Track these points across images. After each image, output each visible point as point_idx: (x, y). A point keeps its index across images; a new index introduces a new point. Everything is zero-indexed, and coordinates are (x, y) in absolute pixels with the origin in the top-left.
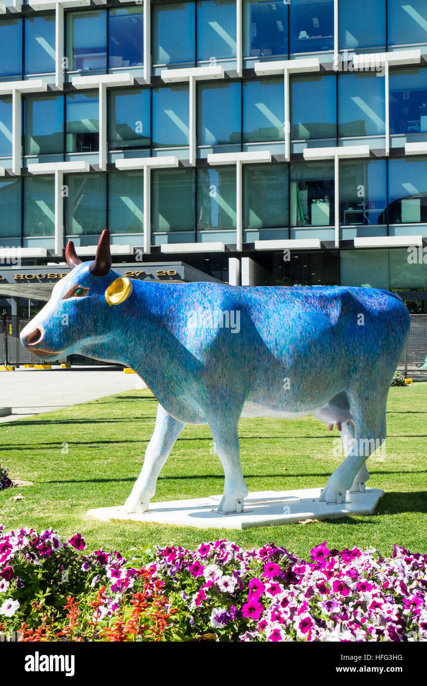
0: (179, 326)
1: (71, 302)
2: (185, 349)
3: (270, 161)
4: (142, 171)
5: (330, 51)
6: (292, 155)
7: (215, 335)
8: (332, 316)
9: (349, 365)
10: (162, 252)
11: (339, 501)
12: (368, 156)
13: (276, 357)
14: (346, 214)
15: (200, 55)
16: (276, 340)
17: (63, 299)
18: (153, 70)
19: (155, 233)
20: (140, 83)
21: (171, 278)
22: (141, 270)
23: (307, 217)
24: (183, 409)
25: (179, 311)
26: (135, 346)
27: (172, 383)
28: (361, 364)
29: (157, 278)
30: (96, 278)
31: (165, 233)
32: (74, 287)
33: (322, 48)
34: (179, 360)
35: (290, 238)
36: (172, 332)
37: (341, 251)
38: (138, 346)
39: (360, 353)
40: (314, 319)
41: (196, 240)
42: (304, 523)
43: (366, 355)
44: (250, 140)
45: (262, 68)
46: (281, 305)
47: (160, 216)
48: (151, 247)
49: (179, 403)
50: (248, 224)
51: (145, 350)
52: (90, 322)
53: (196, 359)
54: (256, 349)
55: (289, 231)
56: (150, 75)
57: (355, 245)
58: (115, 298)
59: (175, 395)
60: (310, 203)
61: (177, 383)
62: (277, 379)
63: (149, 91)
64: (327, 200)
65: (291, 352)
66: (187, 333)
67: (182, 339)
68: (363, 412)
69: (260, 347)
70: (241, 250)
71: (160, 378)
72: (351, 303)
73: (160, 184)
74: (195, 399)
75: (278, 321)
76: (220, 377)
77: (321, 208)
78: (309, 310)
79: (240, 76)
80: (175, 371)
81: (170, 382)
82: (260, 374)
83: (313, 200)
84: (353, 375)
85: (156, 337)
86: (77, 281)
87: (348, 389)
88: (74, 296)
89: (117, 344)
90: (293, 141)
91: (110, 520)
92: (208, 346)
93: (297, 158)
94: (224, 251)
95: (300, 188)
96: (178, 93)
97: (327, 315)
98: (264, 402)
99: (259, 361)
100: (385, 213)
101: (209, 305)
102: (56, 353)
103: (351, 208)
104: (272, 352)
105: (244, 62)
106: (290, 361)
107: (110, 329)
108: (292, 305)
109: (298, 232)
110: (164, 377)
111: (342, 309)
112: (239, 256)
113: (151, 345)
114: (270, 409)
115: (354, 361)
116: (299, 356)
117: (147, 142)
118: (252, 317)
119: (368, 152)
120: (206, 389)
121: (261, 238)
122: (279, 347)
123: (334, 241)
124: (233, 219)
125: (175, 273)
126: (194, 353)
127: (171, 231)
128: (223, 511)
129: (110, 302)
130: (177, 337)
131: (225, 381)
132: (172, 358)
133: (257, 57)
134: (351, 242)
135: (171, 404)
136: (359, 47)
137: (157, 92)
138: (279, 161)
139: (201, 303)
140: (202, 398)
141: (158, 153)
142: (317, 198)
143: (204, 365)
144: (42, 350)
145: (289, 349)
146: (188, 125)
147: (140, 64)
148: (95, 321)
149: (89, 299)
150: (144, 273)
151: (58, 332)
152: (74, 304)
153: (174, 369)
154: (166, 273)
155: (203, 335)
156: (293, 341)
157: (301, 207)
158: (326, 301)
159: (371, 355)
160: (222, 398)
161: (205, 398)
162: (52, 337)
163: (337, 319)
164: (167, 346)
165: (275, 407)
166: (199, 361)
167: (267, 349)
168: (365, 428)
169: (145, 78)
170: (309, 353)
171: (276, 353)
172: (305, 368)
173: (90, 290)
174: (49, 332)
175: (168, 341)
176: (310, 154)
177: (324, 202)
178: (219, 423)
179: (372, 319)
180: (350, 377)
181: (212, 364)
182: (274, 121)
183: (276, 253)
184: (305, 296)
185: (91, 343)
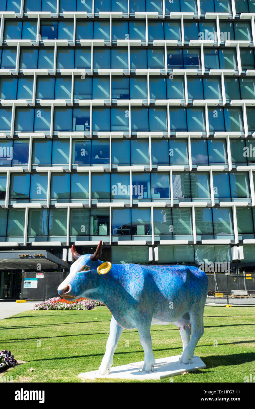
0: (126, 284)
1: (83, 273)
2: (129, 294)
3: (82, 207)
4: (25, 209)
5: (108, 164)
6: (92, 205)
7: (142, 288)
8: (183, 279)
9: (191, 300)
10: (32, 245)
11: (189, 363)
12: (123, 207)
13: (165, 297)
14: (114, 231)
15: (53, 162)
16: (165, 289)
17: (79, 271)
18: (32, 166)
19: (29, 237)
20: (26, 172)
21: (41, 258)
22: (27, 254)
23: (97, 231)
24: (126, 322)
25: (126, 277)
26: (107, 293)
27: (122, 310)
28: (195, 300)
29: (34, 258)
30: (93, 262)
31: (34, 237)
32: (84, 266)
33: (105, 163)
34: (126, 299)
35: (90, 240)
36: (123, 287)
37: (112, 246)
38: (109, 293)
39: (195, 295)
40: (177, 280)
41: (48, 240)
42: (183, 374)
43: (197, 295)
44: (74, 198)
45: (80, 169)
46: (164, 274)
47: (32, 229)
48: (27, 243)
49: (124, 319)
50: (72, 233)
51: (111, 295)
52: (91, 282)
53: (134, 299)
54: (157, 294)
55: (90, 237)
56: (31, 169)
57: (118, 244)
58: (103, 271)
59: (122, 316)
60: (99, 225)
61: (124, 310)
62: (166, 307)
63: (29, 175)
64: (106, 224)
65: (171, 295)
66: (130, 287)
67: (128, 290)
68: (196, 321)
69: (158, 293)
70: (68, 245)
71: (116, 308)
72: (190, 273)
73: (32, 215)
74: (132, 317)
75: (164, 281)
76: (144, 307)
77: (104, 228)
78: (175, 276)
79: (70, 171)
80: (124, 305)
81: (121, 310)
82: (158, 305)
83: (100, 224)
84: (192, 305)
85: (117, 289)
86: (85, 263)
87: (190, 311)
88: (84, 270)
89: (100, 293)
90: (92, 199)
91: (96, 379)
92: (140, 293)
93: (94, 206)
94: (60, 245)
95: (95, 219)
96: (43, 177)
97: (182, 278)
98: (159, 318)
99: (158, 299)
100: (130, 231)
101: (138, 274)
102: (76, 297)
103: (116, 228)
104: (164, 295)
105: (72, 166)
106: (171, 299)
107: (99, 285)
108: (168, 274)
109: (93, 238)
110: (119, 308)
111: (187, 276)
112: (67, 248)
113: (114, 293)
114: (161, 321)
115: (193, 298)
116: (174, 297)
117: (27, 196)
118: (154, 279)
119: (124, 205)
120: (138, 313)
121: (77, 240)
122: (166, 293)
123: (109, 242)
124: (65, 232)
125: (43, 255)
126: (133, 296)
127: (36, 236)
128: (145, 371)
129: (100, 273)
130: (125, 289)
131: (146, 309)
132: (123, 298)
133: (77, 164)
134: (117, 243)
135: (121, 320)
136: (119, 163)
137: (33, 176)
138: (86, 207)
139: (134, 273)
140: (136, 317)
141: (32, 201)
142: (102, 223)
143: (138, 301)
144: (70, 296)
145: (170, 293)
146: (47, 191)
147: (26, 163)
148: (93, 282)
149: (90, 272)
150: (28, 255)
151: (77, 287)
152: (84, 274)
153: (123, 304)
154: (39, 255)
155: (137, 288)
156: (172, 290)
157: (95, 227)
158: (180, 271)
159: (199, 295)
160: (145, 317)
161: (137, 317)
162: (74, 290)
163: (185, 280)
164: (121, 293)
165: (163, 320)
166: (136, 300)
167: (162, 294)
168: (197, 328)
169: (29, 170)
170: (178, 295)
171: (165, 296)
172: (177, 302)
173: (90, 268)
174: (73, 288)
175: (122, 291)
176: (99, 205)
177: (105, 225)
178: (143, 329)
179: (197, 280)
180: (191, 305)
181: (141, 301)
182: (84, 191)
183: (84, 247)
184: (172, 270)
185: (89, 292)
